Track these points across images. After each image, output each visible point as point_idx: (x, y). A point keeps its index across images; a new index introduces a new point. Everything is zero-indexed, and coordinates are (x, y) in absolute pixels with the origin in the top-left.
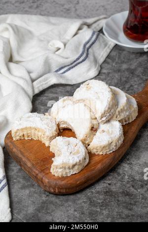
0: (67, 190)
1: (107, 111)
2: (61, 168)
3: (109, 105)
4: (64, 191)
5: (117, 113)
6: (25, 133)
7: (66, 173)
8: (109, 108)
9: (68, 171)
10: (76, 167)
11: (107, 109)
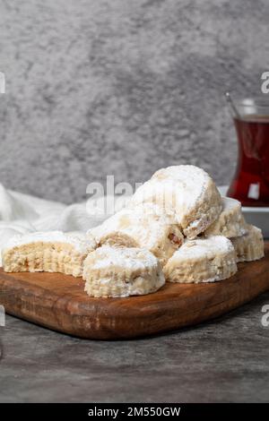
0: (121, 323)
1: (202, 206)
2: (107, 276)
3: (206, 194)
4: (113, 325)
5: (222, 220)
6: (30, 257)
7: (119, 289)
8: (206, 201)
9: (122, 285)
10: (140, 281)
11: (201, 201)
